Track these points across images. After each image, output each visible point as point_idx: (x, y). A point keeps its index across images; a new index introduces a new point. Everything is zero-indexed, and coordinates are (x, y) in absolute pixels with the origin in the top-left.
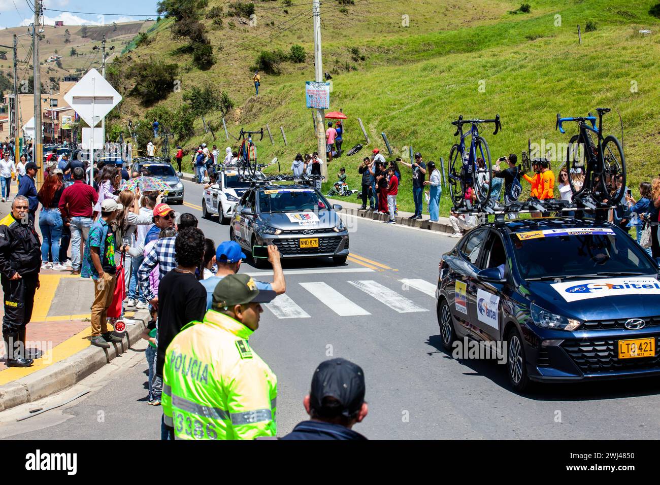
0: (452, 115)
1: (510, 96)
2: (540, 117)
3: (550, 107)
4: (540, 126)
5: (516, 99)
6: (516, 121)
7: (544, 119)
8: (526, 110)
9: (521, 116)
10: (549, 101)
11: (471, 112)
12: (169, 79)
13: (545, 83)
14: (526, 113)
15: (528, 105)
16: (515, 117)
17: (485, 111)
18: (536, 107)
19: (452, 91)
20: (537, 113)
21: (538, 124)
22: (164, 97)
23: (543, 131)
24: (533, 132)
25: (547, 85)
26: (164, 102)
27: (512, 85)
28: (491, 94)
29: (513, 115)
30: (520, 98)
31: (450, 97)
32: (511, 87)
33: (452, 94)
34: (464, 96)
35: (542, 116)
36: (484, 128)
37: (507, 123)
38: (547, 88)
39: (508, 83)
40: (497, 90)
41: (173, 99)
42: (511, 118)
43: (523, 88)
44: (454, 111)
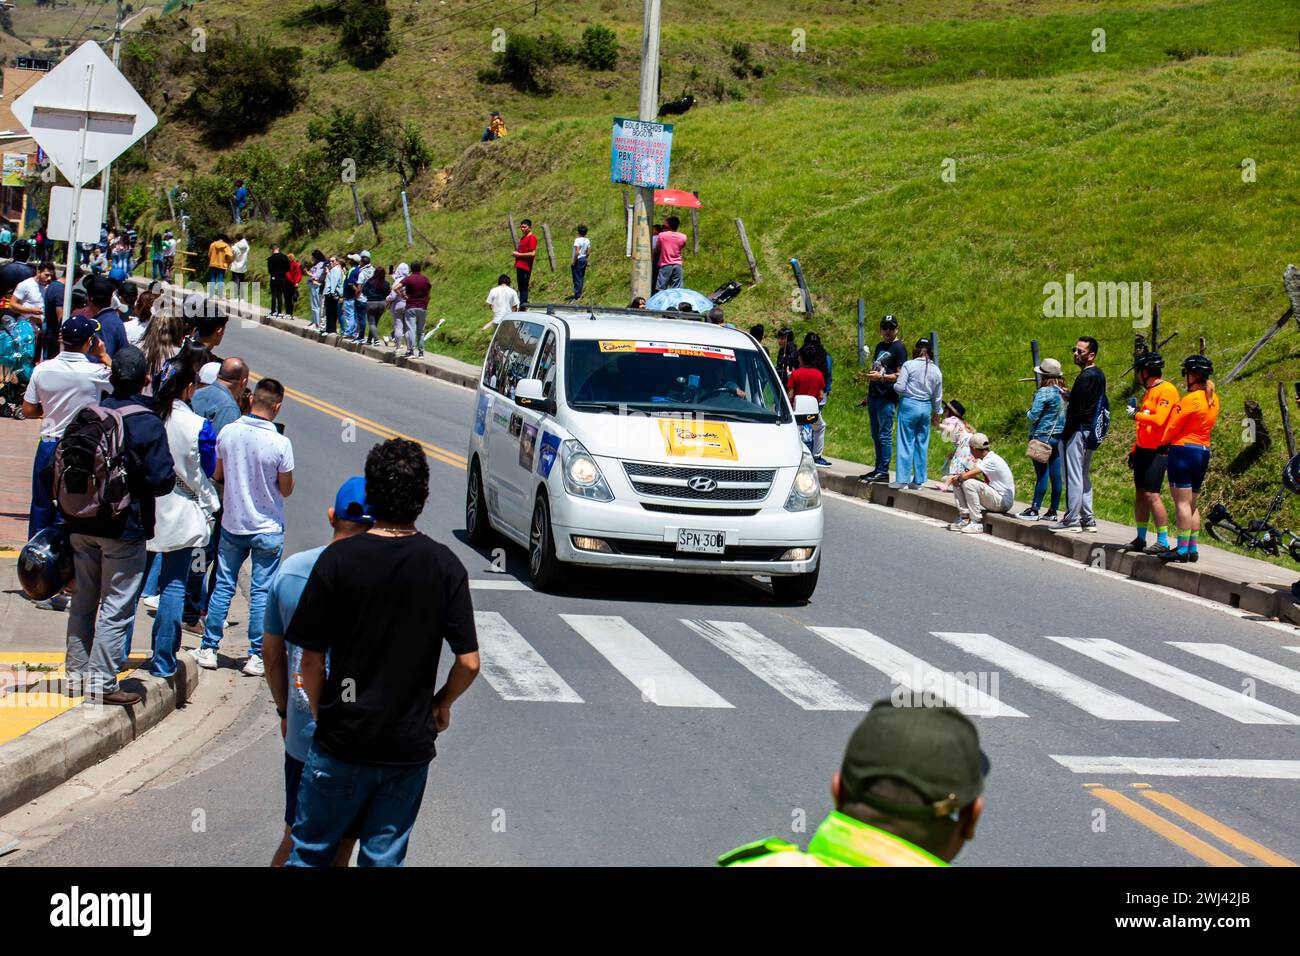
0: (967, 228)
1: (1117, 194)
2: (1188, 251)
3: (1213, 228)
4: (1186, 274)
5: (1131, 203)
6: (1127, 259)
7: (1197, 257)
8: (1154, 232)
9: (1138, 245)
10: (1212, 213)
11: (1015, 224)
12: (276, 82)
13: (1204, 169)
14: (1152, 239)
15: (1158, 220)
16: (1124, 247)
17: (1049, 226)
18: (1175, 227)
19: (972, 171)
20: (1180, 242)
21: (1181, 271)
22: (261, 128)
23: (1192, 287)
24: (1166, 287)
25: (1210, 174)
26: (258, 138)
27: (1123, 166)
28: (1071, 186)
29: (1120, 241)
30: (1140, 201)
31: (965, 183)
32: (1121, 174)
33: (973, 177)
34: (1003, 184)
35: (1192, 249)
36: (1046, 267)
37: (1104, 260)
38: (1209, 182)
39: (1114, 160)
40: (1085, 175)
41: (282, 133)
42: (1116, 248)
43: (1151, 176)
44: (974, 218)
